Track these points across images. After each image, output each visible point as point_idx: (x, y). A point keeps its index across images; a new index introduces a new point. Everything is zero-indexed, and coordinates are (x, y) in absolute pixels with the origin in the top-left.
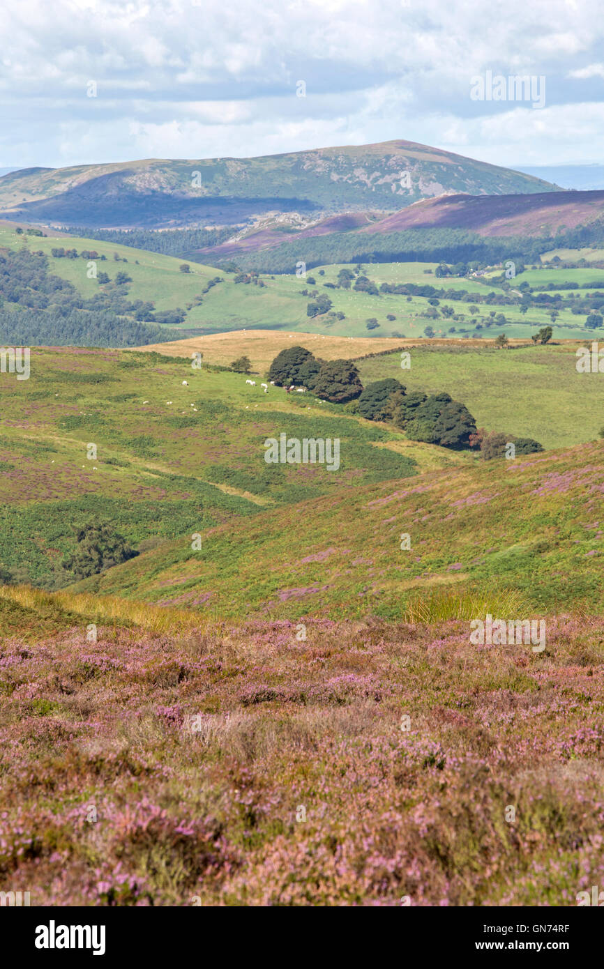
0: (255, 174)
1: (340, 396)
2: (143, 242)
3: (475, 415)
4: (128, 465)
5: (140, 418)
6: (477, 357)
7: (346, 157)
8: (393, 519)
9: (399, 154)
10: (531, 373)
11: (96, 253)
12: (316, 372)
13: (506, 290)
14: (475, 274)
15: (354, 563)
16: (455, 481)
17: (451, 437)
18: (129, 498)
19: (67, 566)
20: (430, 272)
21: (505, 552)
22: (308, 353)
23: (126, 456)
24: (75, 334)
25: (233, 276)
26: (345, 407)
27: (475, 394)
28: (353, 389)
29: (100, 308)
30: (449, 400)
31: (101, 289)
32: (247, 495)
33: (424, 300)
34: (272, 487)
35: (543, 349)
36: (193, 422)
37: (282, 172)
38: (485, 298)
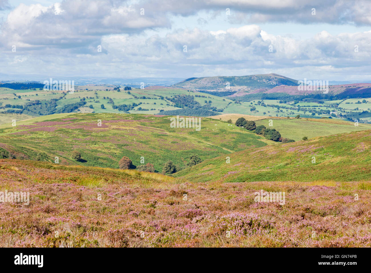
0: (241, 80)
1: (251, 129)
2: (215, 94)
3: (281, 134)
4: (203, 143)
5: (206, 132)
6: (282, 121)
7: (261, 77)
8: (255, 157)
9: (273, 76)
10: (294, 125)
11: (204, 96)
12: (246, 123)
13: (295, 107)
14: (288, 103)
15: (245, 166)
16: (270, 149)
17: (275, 139)
18: (203, 150)
19: (188, 165)
20: (278, 102)
21: (279, 165)
22: (244, 119)
23: (203, 141)
24: (199, 113)
25: (234, 102)
26: (252, 131)
27: (281, 129)
28: (254, 127)
29: (205, 108)
30: (275, 130)
31: (205, 104)
32: (229, 150)
33: (276, 108)
34: (235, 149)
35: (298, 120)
36: (218, 134)
37: (247, 79)
38: (290, 108)
